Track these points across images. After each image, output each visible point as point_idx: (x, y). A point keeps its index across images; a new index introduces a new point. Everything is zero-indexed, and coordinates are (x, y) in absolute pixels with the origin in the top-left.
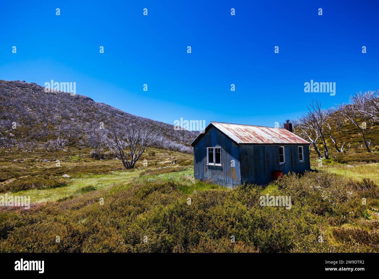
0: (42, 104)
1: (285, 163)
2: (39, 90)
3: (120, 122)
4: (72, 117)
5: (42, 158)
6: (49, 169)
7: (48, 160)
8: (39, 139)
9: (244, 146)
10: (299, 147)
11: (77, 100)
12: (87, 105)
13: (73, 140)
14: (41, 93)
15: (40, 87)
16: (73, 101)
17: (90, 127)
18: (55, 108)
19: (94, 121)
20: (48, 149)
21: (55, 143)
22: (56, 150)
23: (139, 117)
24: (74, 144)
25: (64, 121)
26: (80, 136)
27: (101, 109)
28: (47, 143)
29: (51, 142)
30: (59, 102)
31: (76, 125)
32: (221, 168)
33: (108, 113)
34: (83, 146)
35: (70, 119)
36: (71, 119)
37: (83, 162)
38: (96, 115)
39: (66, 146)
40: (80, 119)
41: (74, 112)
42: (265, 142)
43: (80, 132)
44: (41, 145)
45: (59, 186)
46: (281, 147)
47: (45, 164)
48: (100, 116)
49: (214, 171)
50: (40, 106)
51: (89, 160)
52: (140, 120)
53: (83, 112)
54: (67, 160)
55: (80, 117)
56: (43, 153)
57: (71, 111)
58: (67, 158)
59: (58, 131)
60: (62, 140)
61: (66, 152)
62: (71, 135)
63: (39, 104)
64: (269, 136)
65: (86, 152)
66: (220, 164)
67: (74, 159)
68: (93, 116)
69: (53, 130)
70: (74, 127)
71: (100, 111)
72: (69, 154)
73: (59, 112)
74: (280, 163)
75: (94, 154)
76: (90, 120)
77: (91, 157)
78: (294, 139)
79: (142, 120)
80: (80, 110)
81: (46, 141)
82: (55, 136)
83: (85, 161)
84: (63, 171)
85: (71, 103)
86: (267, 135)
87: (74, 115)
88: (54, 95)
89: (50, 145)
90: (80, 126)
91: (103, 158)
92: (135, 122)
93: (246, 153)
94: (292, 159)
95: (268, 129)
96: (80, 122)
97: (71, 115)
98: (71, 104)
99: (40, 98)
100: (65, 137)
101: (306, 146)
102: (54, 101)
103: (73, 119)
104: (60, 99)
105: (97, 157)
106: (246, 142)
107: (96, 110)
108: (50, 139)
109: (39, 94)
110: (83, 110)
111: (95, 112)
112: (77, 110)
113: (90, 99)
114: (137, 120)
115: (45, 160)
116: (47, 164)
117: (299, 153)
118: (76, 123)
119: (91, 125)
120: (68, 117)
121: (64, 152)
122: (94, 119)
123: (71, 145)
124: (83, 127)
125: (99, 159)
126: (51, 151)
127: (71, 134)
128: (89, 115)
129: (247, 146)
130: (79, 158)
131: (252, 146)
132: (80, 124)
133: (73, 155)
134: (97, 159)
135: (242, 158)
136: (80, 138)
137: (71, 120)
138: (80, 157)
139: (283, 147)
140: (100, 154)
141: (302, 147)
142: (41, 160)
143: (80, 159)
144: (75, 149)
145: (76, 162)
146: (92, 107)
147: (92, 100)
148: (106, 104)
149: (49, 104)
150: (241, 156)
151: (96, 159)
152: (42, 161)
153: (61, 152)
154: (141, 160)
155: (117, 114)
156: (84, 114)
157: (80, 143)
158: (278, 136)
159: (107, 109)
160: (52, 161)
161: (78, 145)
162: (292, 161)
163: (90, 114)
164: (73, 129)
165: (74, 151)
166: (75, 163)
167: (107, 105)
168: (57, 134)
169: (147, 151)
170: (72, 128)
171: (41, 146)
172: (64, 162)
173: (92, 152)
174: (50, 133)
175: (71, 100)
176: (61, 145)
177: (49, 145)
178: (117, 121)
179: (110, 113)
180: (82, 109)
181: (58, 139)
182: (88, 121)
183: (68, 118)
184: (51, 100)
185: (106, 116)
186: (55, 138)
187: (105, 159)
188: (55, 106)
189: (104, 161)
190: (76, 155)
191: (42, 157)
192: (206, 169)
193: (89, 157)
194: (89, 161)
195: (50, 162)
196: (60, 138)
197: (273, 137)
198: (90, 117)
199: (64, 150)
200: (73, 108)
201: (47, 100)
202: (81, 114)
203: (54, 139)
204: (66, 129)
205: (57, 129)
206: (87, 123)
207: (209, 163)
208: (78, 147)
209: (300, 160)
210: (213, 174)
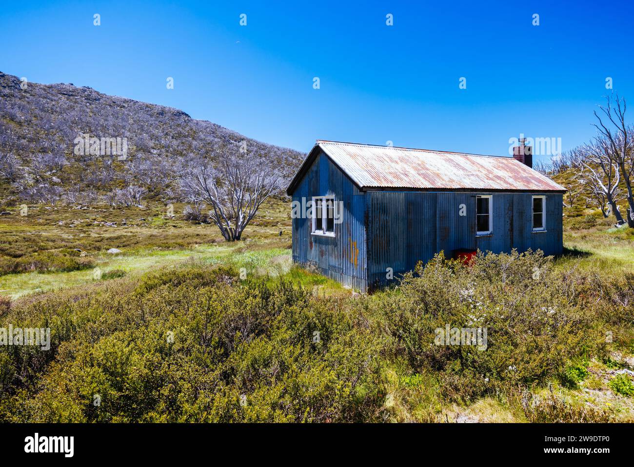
0: (102, 126)
1: (491, 234)
2: (96, 100)
3: (238, 157)
4: (153, 148)
5: (103, 219)
6: (107, 239)
7: (113, 224)
8: (99, 187)
9: (379, 194)
10: (534, 197)
11: (161, 116)
12: (179, 125)
13: (155, 189)
14: (100, 105)
15: (98, 93)
16: (154, 118)
17: (185, 166)
18: (123, 131)
19: (192, 155)
20: (114, 204)
21: (123, 195)
22: (127, 207)
23: (272, 147)
24: (157, 195)
25: (140, 155)
26: (167, 181)
27: (203, 133)
28: (112, 194)
29: (119, 192)
30: (131, 121)
31: (160, 161)
32: (333, 242)
33: (216, 140)
34: (172, 199)
35: (149, 152)
36: (152, 151)
37: (170, 227)
38: (194, 143)
39: (144, 199)
40: (167, 151)
41: (157, 138)
42: (439, 185)
43: (166, 175)
44: (101, 197)
46: (483, 197)
47: (107, 231)
48: (201, 145)
50: (99, 128)
51: (182, 225)
52: (275, 152)
53: (173, 138)
54: (145, 223)
55: (167, 147)
56: (105, 212)
57: (152, 137)
58: (144, 220)
59: (130, 174)
60: (137, 189)
61: (143, 211)
62: (151, 180)
63: (97, 125)
64: (461, 172)
65: (178, 209)
66: (332, 233)
67: (157, 223)
68: (190, 146)
69: (122, 170)
70: (157, 165)
71: (202, 136)
72: (149, 214)
73: (131, 139)
74: (478, 233)
75: (190, 214)
76: (185, 152)
77: (186, 220)
79: (279, 153)
80: (167, 134)
81: (111, 190)
82: (125, 182)
83: (174, 226)
84: (128, 243)
85: (150, 122)
86: (455, 170)
87: (157, 144)
88: (121, 107)
89: (116, 198)
90: (166, 164)
91: (205, 222)
92: (265, 156)
94: (512, 224)
95: (468, 159)
96: (167, 156)
97: (151, 144)
98: (152, 125)
99: (98, 114)
100: (142, 184)
101: (554, 196)
102: (123, 119)
103: (155, 152)
104: (131, 114)
105: (196, 220)
107: (194, 135)
108: (117, 187)
109: (96, 108)
110: (171, 134)
111: (193, 139)
112: (162, 134)
113: (183, 113)
114: (269, 152)
115: (109, 223)
116: (111, 229)
117: (532, 211)
118: (160, 159)
119: (187, 161)
120: (147, 147)
121: (140, 210)
122: (192, 152)
123: (152, 198)
124: (172, 166)
125: (199, 224)
126: (119, 209)
127: (151, 178)
128: (182, 143)
130: (165, 221)
131: (402, 195)
132: (167, 161)
133: (155, 215)
134: (196, 224)
135: (370, 219)
136: (168, 186)
137: (152, 153)
138: (166, 219)
139: (490, 197)
140: (200, 214)
141: (544, 197)
142: (103, 223)
143: (166, 223)
144: (159, 206)
145: (159, 227)
146: (187, 128)
147: (187, 115)
148: (213, 122)
149: (114, 125)
150: (370, 215)
151: (193, 223)
152: (103, 226)
153: (136, 210)
154: (273, 226)
155: (233, 142)
156: (175, 143)
157: (168, 195)
158: (485, 172)
159: (213, 133)
160: (120, 225)
161: (164, 198)
162: (512, 230)
163: (184, 141)
164: (155, 169)
165: (157, 209)
166: (156, 230)
167: (214, 125)
168: (129, 178)
169: (285, 209)
170: (154, 167)
171: (102, 200)
172: (139, 228)
173: (187, 210)
174: (117, 176)
175: (151, 116)
176: (134, 197)
177: (114, 197)
178: (231, 154)
179: (219, 140)
180: (171, 132)
181: (131, 186)
182: (181, 154)
183: (146, 150)
184: (118, 117)
185: (213, 146)
186: (124, 184)
187: (210, 223)
188: (124, 127)
189: (208, 226)
190: (160, 216)
191: (103, 217)
192: (311, 243)
193: (181, 218)
194: (181, 227)
195: (116, 226)
196: (134, 185)
197: (468, 175)
198: (185, 148)
199: (140, 206)
200: (156, 132)
201: (110, 118)
202: (168, 142)
203: (123, 186)
204: (144, 170)
205: (128, 170)
206: (180, 158)
207: (316, 230)
208: (163, 202)
209: (534, 227)
210: (322, 254)
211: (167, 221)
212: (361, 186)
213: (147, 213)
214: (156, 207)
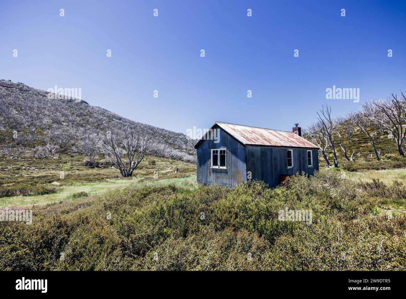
0: (30, 107)
1: (293, 168)
2: (26, 91)
3: (118, 128)
4: (64, 122)
5: (29, 165)
6: (37, 178)
7: (36, 168)
8: (26, 145)
9: (251, 148)
10: (308, 151)
11: (69, 103)
12: (81, 109)
13: (64, 146)
14: (29, 94)
15: (28, 87)
16: (65, 104)
17: (84, 133)
18: (44, 111)
19: (89, 126)
20: (36, 156)
21: (43, 150)
22: (45, 158)
23: (138, 123)
24: (66, 150)
25: (54, 126)
26: (72, 142)
27: (96, 114)
28: (35, 149)
29: (40, 148)
30: (49, 105)
31: (68, 130)
32: (226, 172)
33: (104, 118)
34: (76, 153)
35: (61, 124)
36: (63, 123)
37: (75, 170)
38: (91, 119)
39: (57, 152)
40: (73, 124)
41: (66, 116)
42: (273, 144)
43: (72, 138)
44: (28, 151)
45: (47, 193)
46: (290, 150)
47: (32, 173)
48: (95, 121)
49: (219, 175)
50: (27, 108)
52: (140, 126)
53: (77, 116)
54: (58, 168)
55: (73, 122)
56: (30, 161)
57: (63, 115)
58: (58, 166)
59: (48, 137)
60: (52, 146)
61: (56, 160)
62: (62, 141)
63: (26, 106)
64: (278, 139)
65: (80, 159)
67: (66, 168)
68: (88, 121)
69: (43, 135)
70: (66, 132)
71: (96, 116)
72: (60, 162)
73: (49, 115)
74: (288, 167)
75: (88, 162)
76: (84, 125)
77: (85, 166)
78: (303, 143)
79: (142, 127)
80: (73, 113)
81: (34, 147)
82: (44, 142)
83: (77, 169)
84: (52, 179)
85: (62, 106)
86: (275, 138)
87: (66, 119)
88: (43, 96)
89: (38, 152)
90: (72, 131)
91: (97, 167)
92: (134, 129)
93: (252, 154)
94: (300, 163)
95: (277, 132)
96: (72, 127)
97: (63, 119)
98: (63, 108)
99: (27, 100)
100: (56, 143)
101: (315, 150)
102: (44, 103)
103: (65, 124)
104: (50, 101)
105: (92, 165)
106: (253, 143)
107: (90, 114)
108: (39, 145)
109: (26, 96)
110: (76, 114)
111: (90, 117)
112: (70, 113)
113: (84, 102)
114: (137, 126)
115: (33, 168)
116: (35, 172)
117: (307, 157)
118: (68, 128)
119: (86, 130)
120: (60, 121)
121: (54, 159)
122: (89, 124)
123: (62, 152)
124: (76, 133)
125: (94, 168)
126: (40, 159)
127: (62, 140)
128: (83, 119)
129: (254, 147)
130: (71, 166)
131: (259, 148)
132: (73, 130)
133: (65, 163)
134: (92, 168)
135: (248, 159)
136: (73, 145)
137: (62, 125)
138: (72, 165)
139: (292, 150)
140: (95, 162)
141: (311, 151)
142: (28, 168)
143: (72, 167)
144: (67, 157)
145: (68, 170)
146: (86, 111)
147: (86, 103)
148: (103, 108)
149: (38, 107)
150: (248, 157)
151: (90, 168)
152: (29, 169)
153: (51, 160)
154: (140, 169)
155: (115, 119)
156: (78, 119)
157: (73, 150)
158: (287, 139)
159: (103, 114)
160: (40, 169)
161: (70, 152)
162: (300, 166)
163: (84, 118)
164: (65, 135)
165: (66, 159)
166: (66, 172)
167: (103, 109)
168: (47, 139)
169: (147, 159)
170: (64, 133)
171: (28, 153)
172: (54, 171)
173: (86, 159)
174: (39, 138)
175: (63, 102)
176: (51, 151)
177: (37, 151)
178: (114, 126)
179: (106, 118)
180: (76, 112)
181: (48, 145)
182: (82, 126)
183: (59, 123)
184: (41, 102)
185: (102, 121)
186: (44, 143)
187: (101, 168)
188: (44, 108)
189: (100, 169)
190: (68, 163)
191: (29, 164)
192: (210, 173)
193: (82, 165)
194: (82, 170)
195: (38, 170)
196: (50, 144)
197: (281, 140)
198: (84, 122)
199: (54, 157)
200: (66, 112)
201: (36, 102)
202: (74, 119)
203: (43, 145)
204: (57, 135)
205: (46, 135)
206: (81, 128)
207: (213, 166)
208: (70, 154)
209: (309, 165)
210: (218, 178)
211: (73, 166)
212: (245, 144)
213: (59, 161)
214: (65, 158)
